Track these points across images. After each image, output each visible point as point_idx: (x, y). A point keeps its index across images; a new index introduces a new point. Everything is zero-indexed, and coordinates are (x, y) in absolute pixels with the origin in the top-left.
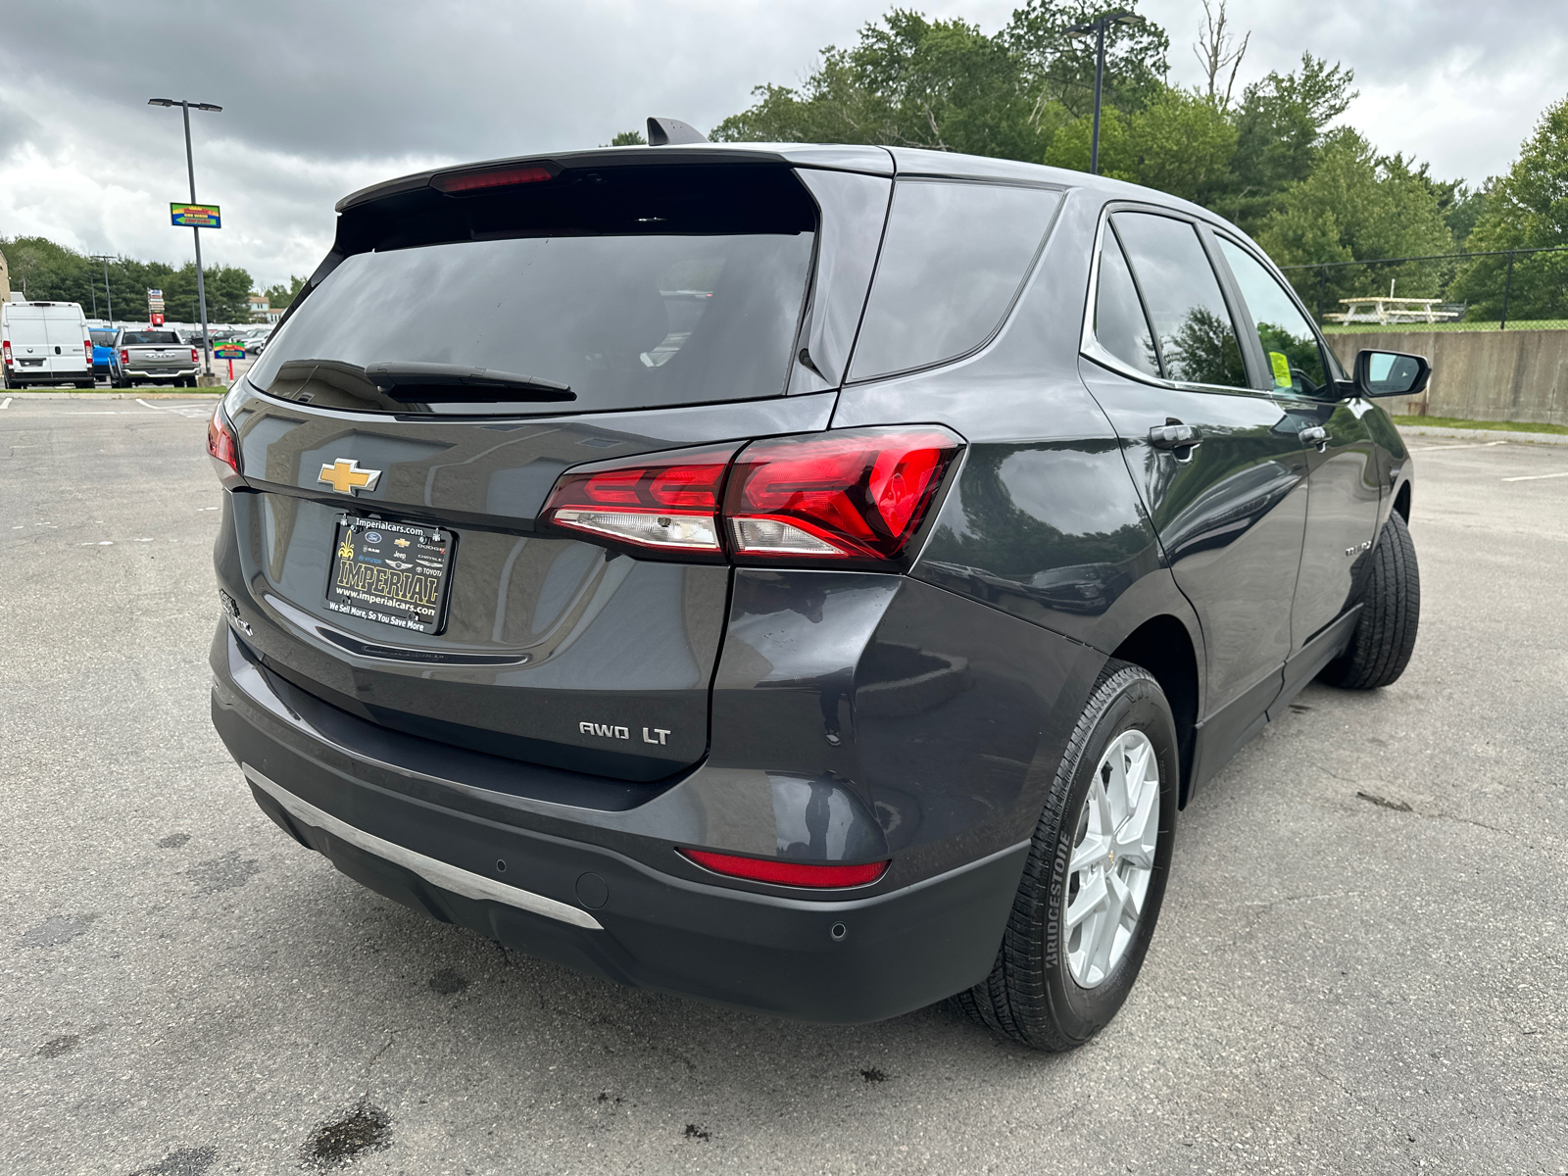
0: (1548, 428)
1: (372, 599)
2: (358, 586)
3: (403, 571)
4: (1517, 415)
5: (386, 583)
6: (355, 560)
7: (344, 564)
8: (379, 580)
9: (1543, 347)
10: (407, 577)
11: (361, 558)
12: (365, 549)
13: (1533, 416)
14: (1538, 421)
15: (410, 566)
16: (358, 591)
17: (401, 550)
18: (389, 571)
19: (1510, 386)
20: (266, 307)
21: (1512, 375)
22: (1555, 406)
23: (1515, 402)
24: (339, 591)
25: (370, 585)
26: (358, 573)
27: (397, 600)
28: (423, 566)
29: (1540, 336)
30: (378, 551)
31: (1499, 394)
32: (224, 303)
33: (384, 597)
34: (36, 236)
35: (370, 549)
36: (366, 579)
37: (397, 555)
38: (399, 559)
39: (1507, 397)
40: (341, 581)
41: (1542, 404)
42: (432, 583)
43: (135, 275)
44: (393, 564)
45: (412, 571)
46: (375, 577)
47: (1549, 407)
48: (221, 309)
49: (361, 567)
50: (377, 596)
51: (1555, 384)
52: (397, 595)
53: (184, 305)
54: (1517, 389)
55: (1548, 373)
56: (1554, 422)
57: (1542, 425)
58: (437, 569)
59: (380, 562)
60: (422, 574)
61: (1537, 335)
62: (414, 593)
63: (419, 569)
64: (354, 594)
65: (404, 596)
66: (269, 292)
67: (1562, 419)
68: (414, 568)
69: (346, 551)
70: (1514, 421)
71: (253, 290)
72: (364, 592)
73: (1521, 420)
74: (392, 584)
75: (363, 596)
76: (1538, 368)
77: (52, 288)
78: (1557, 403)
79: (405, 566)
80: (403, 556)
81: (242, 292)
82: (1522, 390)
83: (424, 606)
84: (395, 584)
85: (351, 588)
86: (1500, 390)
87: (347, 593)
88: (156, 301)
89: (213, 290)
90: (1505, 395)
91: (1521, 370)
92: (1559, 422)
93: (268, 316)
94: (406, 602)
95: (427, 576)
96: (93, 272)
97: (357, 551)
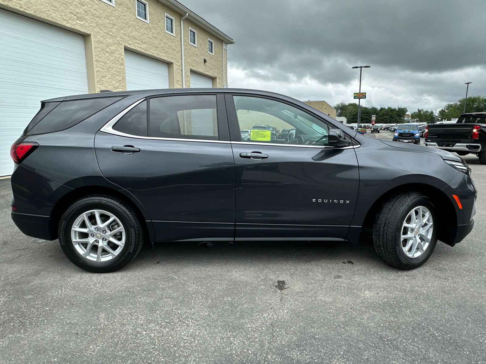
20: (410, 118)
32: (397, 118)
34: (353, 103)
43: (374, 111)
48: (396, 120)
53: (385, 119)
66: (412, 114)
71: (407, 113)
77: (354, 115)
81: (402, 114)
88: (374, 118)
89: (394, 114)
93: (410, 121)
96: (364, 111)
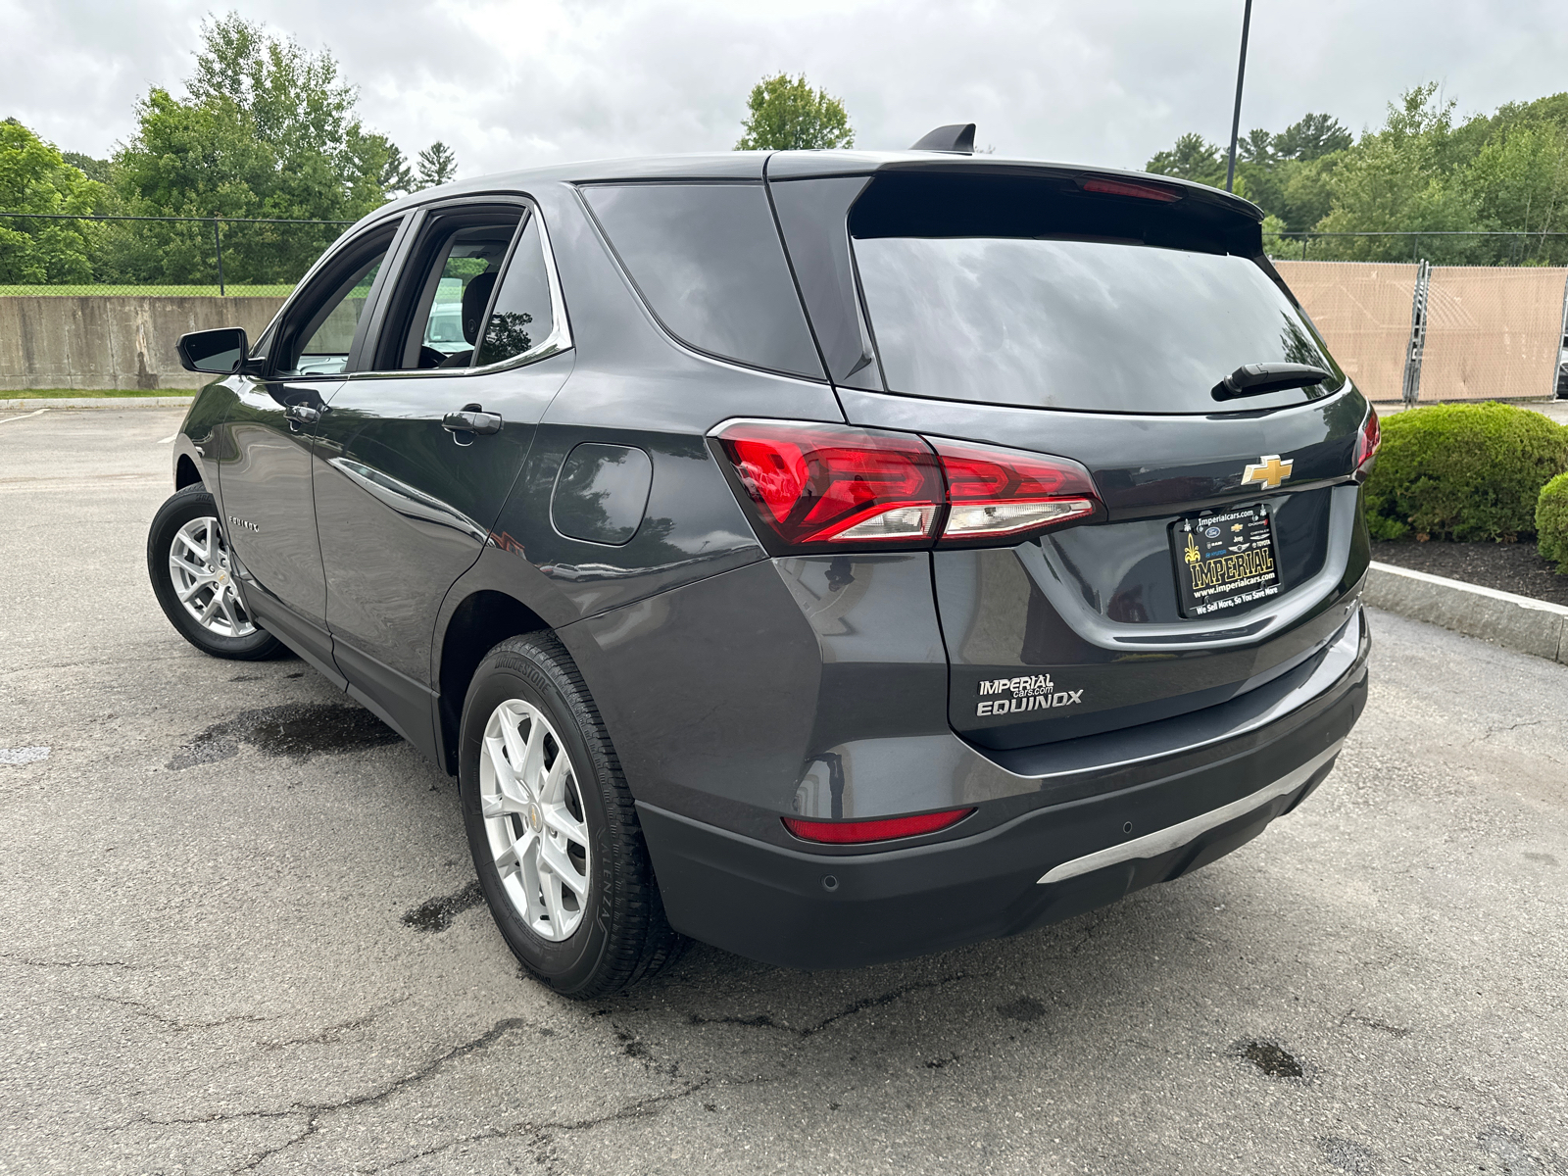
0: (72, 393)
1: (1227, 588)
2: (1212, 582)
3: (1244, 552)
4: (36, 381)
5: (1235, 569)
6: (1204, 559)
7: (1194, 567)
8: (1228, 568)
9: (44, 315)
10: (1248, 555)
11: (1208, 555)
12: (1209, 546)
13: (53, 382)
14: (61, 387)
15: (1248, 545)
16: (1214, 586)
17: (1238, 534)
18: (1234, 557)
19: (21, 353)
21: (20, 343)
22: (73, 371)
23: (31, 369)
24: (1197, 595)
25: (1223, 575)
26: (1209, 570)
27: (1248, 578)
28: (1256, 541)
29: (38, 302)
30: (1220, 543)
31: (11, 361)
33: (1236, 581)
35: (1213, 544)
36: (1217, 572)
37: (1236, 540)
38: (1239, 543)
39: (20, 364)
40: (1197, 585)
41: (59, 369)
42: (1265, 551)
44: (1234, 549)
45: (1250, 548)
46: (1225, 568)
47: (67, 372)
49: (1210, 563)
50: (1230, 583)
51: (66, 349)
52: (1246, 574)
54: (29, 356)
55: (57, 340)
56: (76, 387)
57: (65, 390)
58: (1265, 539)
59: (1224, 552)
60: (1257, 548)
61: (35, 301)
62: (1257, 566)
63: (1254, 545)
64: (1211, 591)
65: (1251, 572)
67: (83, 383)
68: (1251, 545)
69: (1192, 555)
70: (34, 387)
72: (1219, 585)
73: (42, 387)
74: (1240, 566)
75: (1220, 589)
76: (45, 334)
78: (74, 368)
79: (1244, 547)
80: (1241, 539)
82: (35, 356)
83: (1265, 574)
84: (1242, 565)
85: (1208, 587)
86: (11, 358)
87: (1204, 593)
90: (19, 362)
91: (28, 336)
92: (81, 387)
94: (1253, 577)
95: (1261, 548)
97: (1203, 551)
